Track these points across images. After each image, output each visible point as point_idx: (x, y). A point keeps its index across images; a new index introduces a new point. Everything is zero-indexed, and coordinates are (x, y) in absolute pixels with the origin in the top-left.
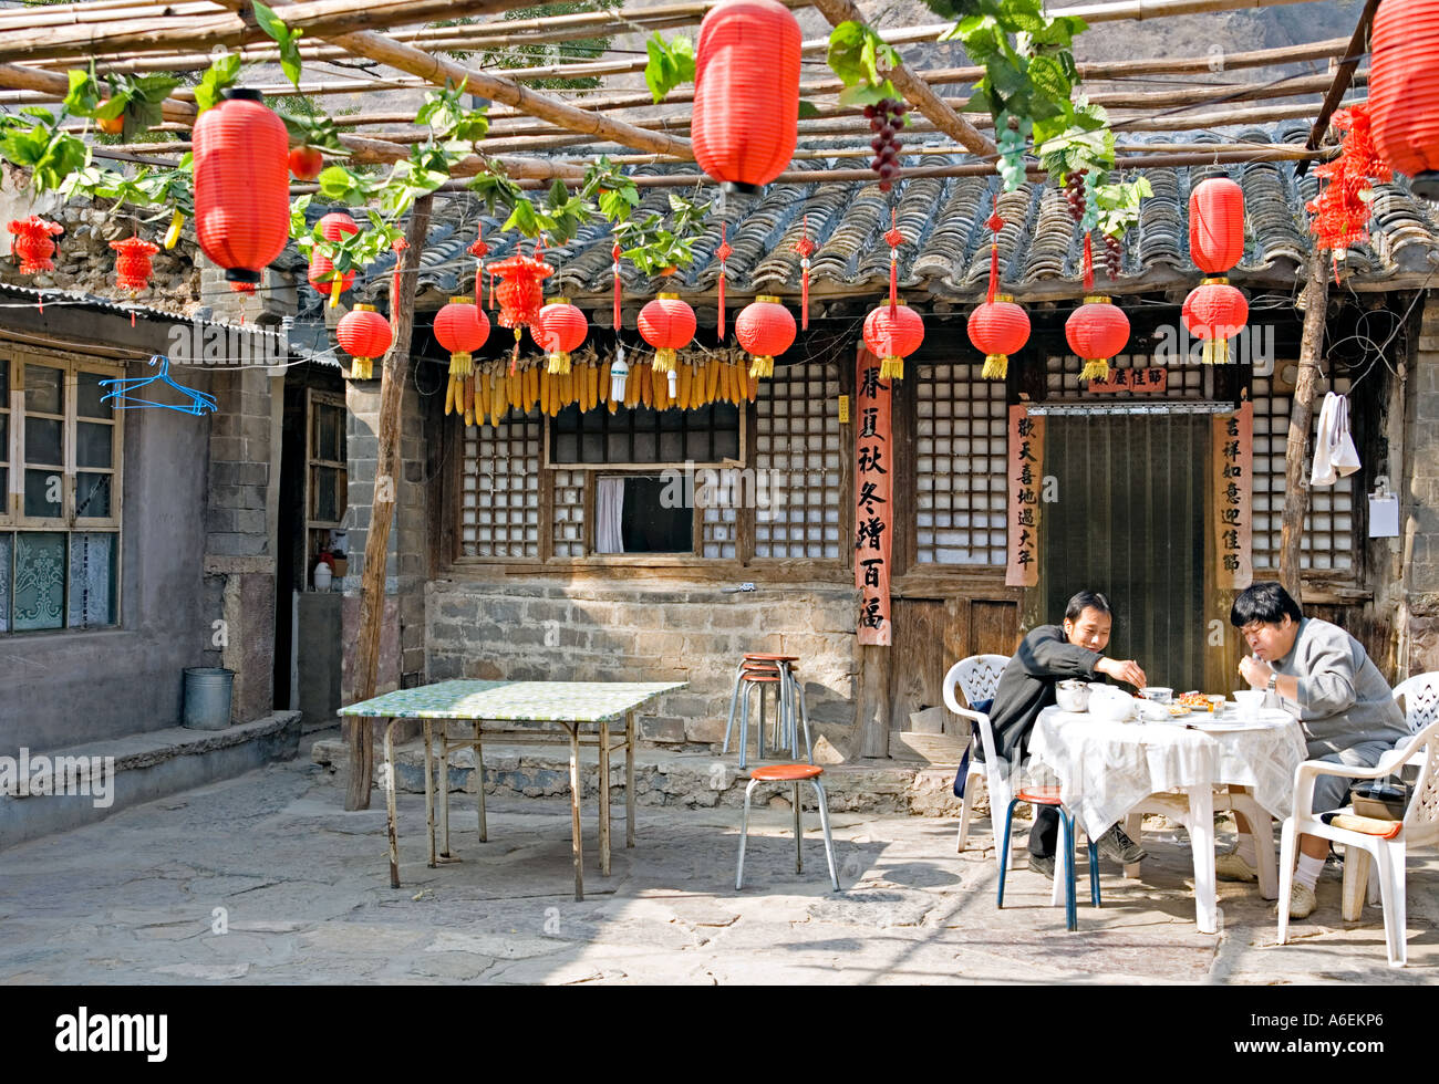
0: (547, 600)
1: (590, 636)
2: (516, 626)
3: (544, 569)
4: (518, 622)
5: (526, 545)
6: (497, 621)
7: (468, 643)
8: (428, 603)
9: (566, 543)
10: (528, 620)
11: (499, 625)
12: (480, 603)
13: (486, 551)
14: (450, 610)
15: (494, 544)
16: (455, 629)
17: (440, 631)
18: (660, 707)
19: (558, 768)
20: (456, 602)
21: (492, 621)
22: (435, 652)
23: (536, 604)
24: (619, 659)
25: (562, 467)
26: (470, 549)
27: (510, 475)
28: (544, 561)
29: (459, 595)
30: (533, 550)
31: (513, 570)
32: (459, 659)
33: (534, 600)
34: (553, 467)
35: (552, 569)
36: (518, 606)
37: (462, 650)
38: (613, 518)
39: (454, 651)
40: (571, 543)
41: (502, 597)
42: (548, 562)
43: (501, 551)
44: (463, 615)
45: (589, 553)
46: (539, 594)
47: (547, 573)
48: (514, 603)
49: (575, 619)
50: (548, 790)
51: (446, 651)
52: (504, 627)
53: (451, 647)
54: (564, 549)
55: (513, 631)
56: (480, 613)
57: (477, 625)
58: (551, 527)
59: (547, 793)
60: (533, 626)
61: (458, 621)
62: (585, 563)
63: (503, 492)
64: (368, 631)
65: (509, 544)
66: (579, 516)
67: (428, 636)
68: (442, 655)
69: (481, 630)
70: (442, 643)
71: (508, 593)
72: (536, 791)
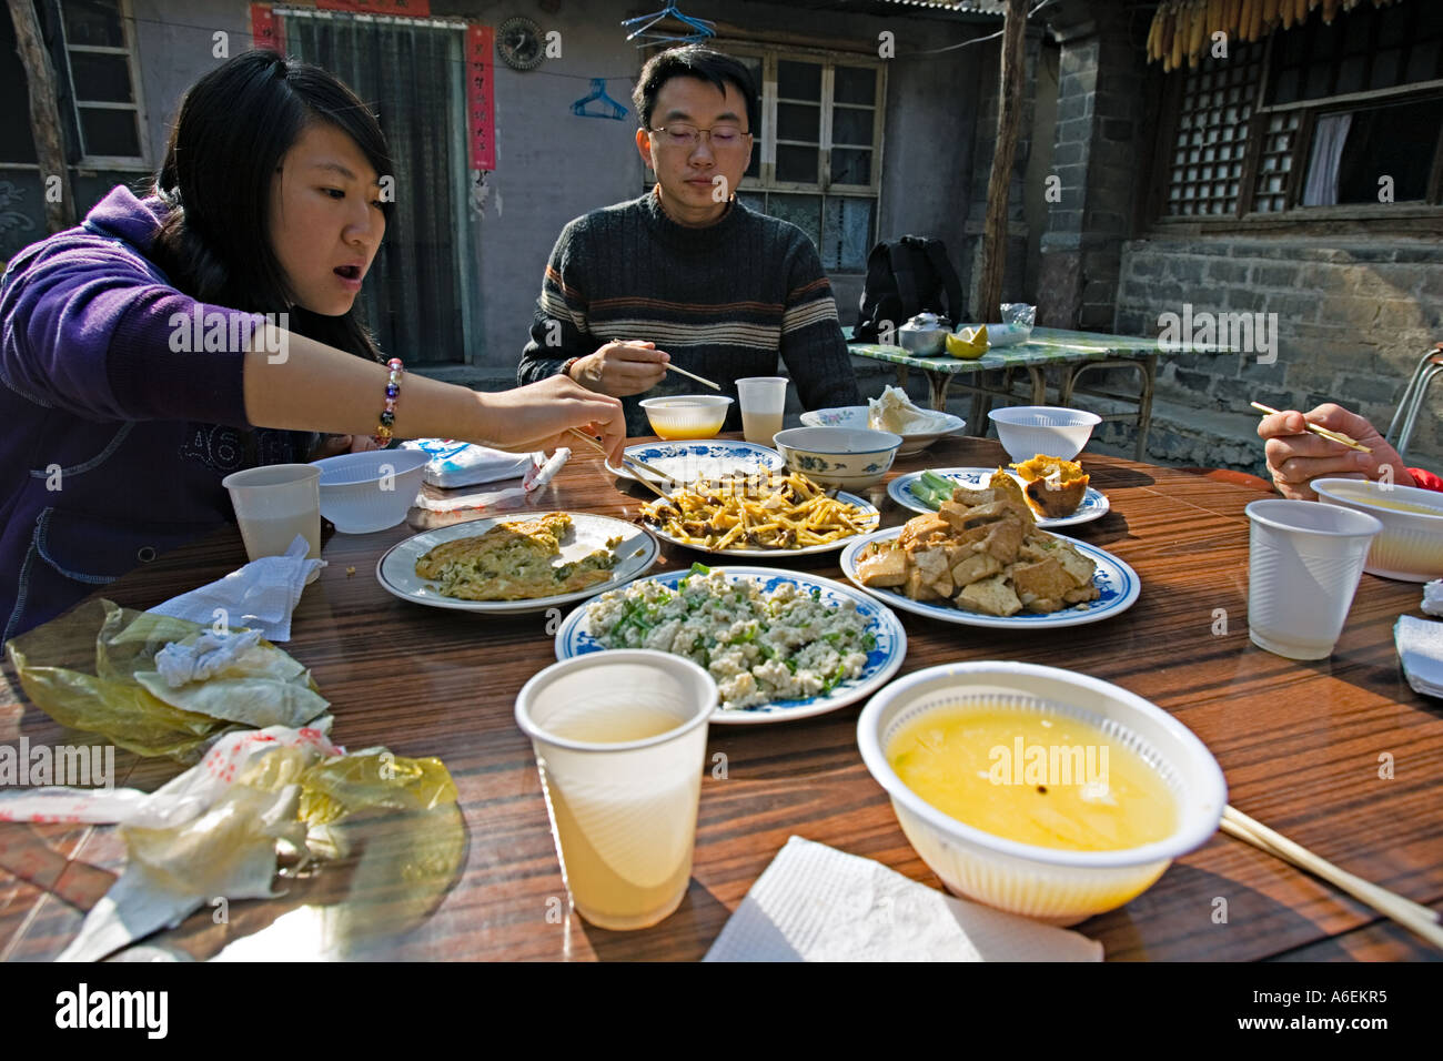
0: (1230, 259)
1: (1268, 300)
2: (1196, 286)
3: (1239, 226)
4: (1198, 281)
5: (1227, 201)
6: (1180, 280)
7: (1152, 302)
8: (1124, 261)
9: (1267, 196)
10: (1207, 280)
11: (1181, 284)
12: (1167, 262)
13: (1189, 210)
14: (1141, 269)
15: (1197, 203)
16: (1142, 286)
17: (1132, 289)
18: (1335, 386)
19: (1184, 434)
20: (1147, 260)
21: (1174, 280)
22: (1124, 307)
23: (1218, 262)
24: (1296, 326)
25: (1277, 108)
26: (1175, 208)
27: (1223, 127)
28: (1240, 217)
29: (1150, 253)
30: (1233, 207)
31: (1210, 229)
32: (1141, 316)
33: (1215, 258)
34: (1267, 110)
35: (1248, 226)
36: (1200, 264)
37: (1146, 308)
38: (1329, 164)
39: (1139, 309)
40: (1275, 197)
41: (1186, 256)
42: (1244, 219)
43: (1203, 209)
44: (1152, 273)
45: (1290, 206)
46: (1222, 252)
47: (1241, 231)
48: (1197, 262)
49: (1255, 280)
50: (1172, 454)
51: (1132, 307)
52: (1185, 287)
53: (1137, 304)
54: (1266, 204)
55: (1192, 291)
56: (1166, 272)
57: (1162, 284)
58: (1258, 179)
59: (1170, 457)
60: (1212, 286)
61: (1145, 279)
62: (1284, 218)
63: (1213, 146)
64: (988, 274)
65: (1211, 202)
66: (1288, 165)
67: (1120, 292)
68: (1129, 311)
69: (1164, 289)
70: (1131, 300)
71: (1193, 251)
72: (1160, 452)
